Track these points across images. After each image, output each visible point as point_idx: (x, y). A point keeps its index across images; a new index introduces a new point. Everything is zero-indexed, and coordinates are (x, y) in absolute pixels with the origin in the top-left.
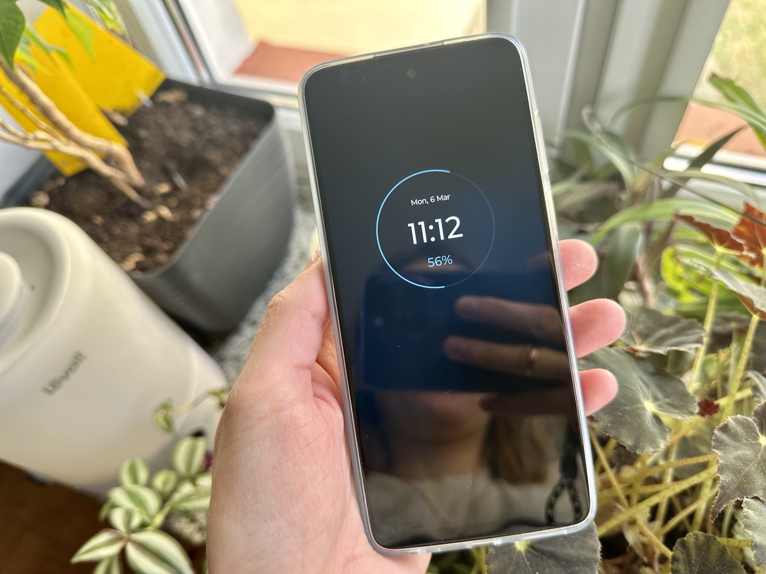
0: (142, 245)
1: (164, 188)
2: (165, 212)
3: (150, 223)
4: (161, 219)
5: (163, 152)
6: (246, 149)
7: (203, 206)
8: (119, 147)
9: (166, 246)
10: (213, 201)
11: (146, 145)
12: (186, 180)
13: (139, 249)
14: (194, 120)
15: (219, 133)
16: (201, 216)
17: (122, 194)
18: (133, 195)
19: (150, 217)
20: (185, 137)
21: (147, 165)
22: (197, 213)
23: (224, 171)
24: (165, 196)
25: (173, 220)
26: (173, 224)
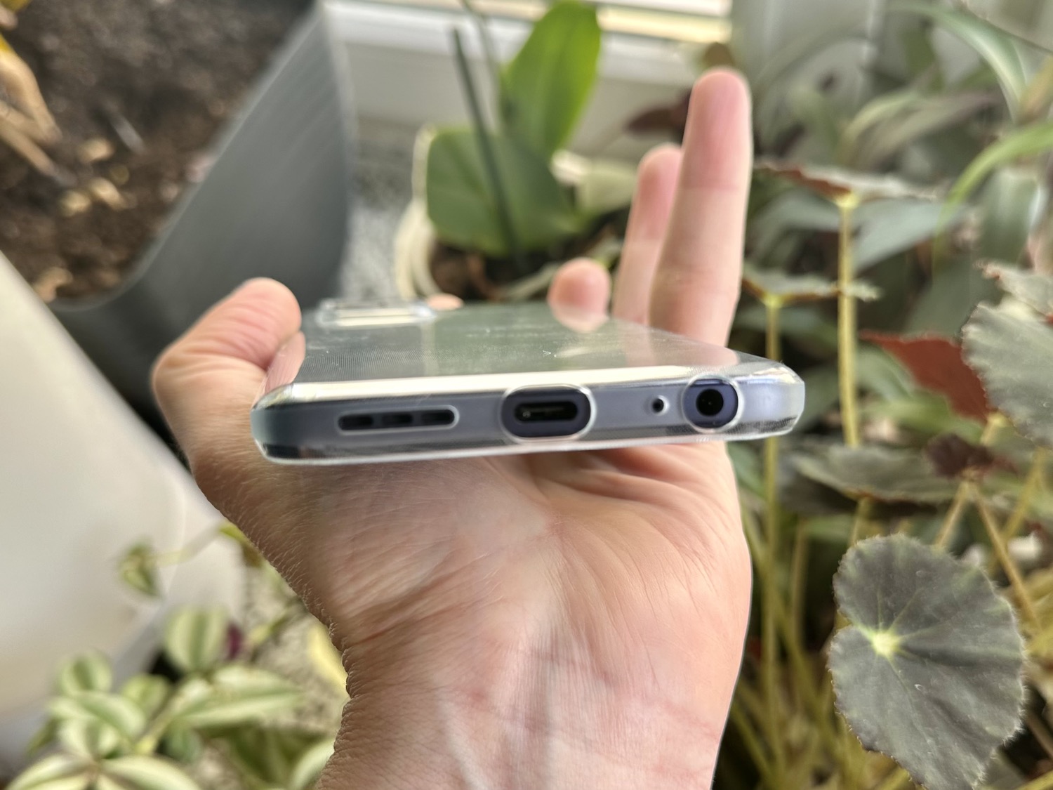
0: (65, 254)
1: (100, 150)
3: (78, 215)
4: (99, 207)
6: (261, 65)
7: (182, 177)
9: (115, 255)
10: (203, 167)
11: (59, 64)
12: (141, 133)
13: (59, 260)
15: (205, 36)
16: (179, 196)
17: (18, 159)
18: (40, 161)
19: (77, 203)
21: (62, 105)
22: (171, 192)
23: (219, 109)
24: (104, 164)
25: (123, 207)
26: (123, 214)
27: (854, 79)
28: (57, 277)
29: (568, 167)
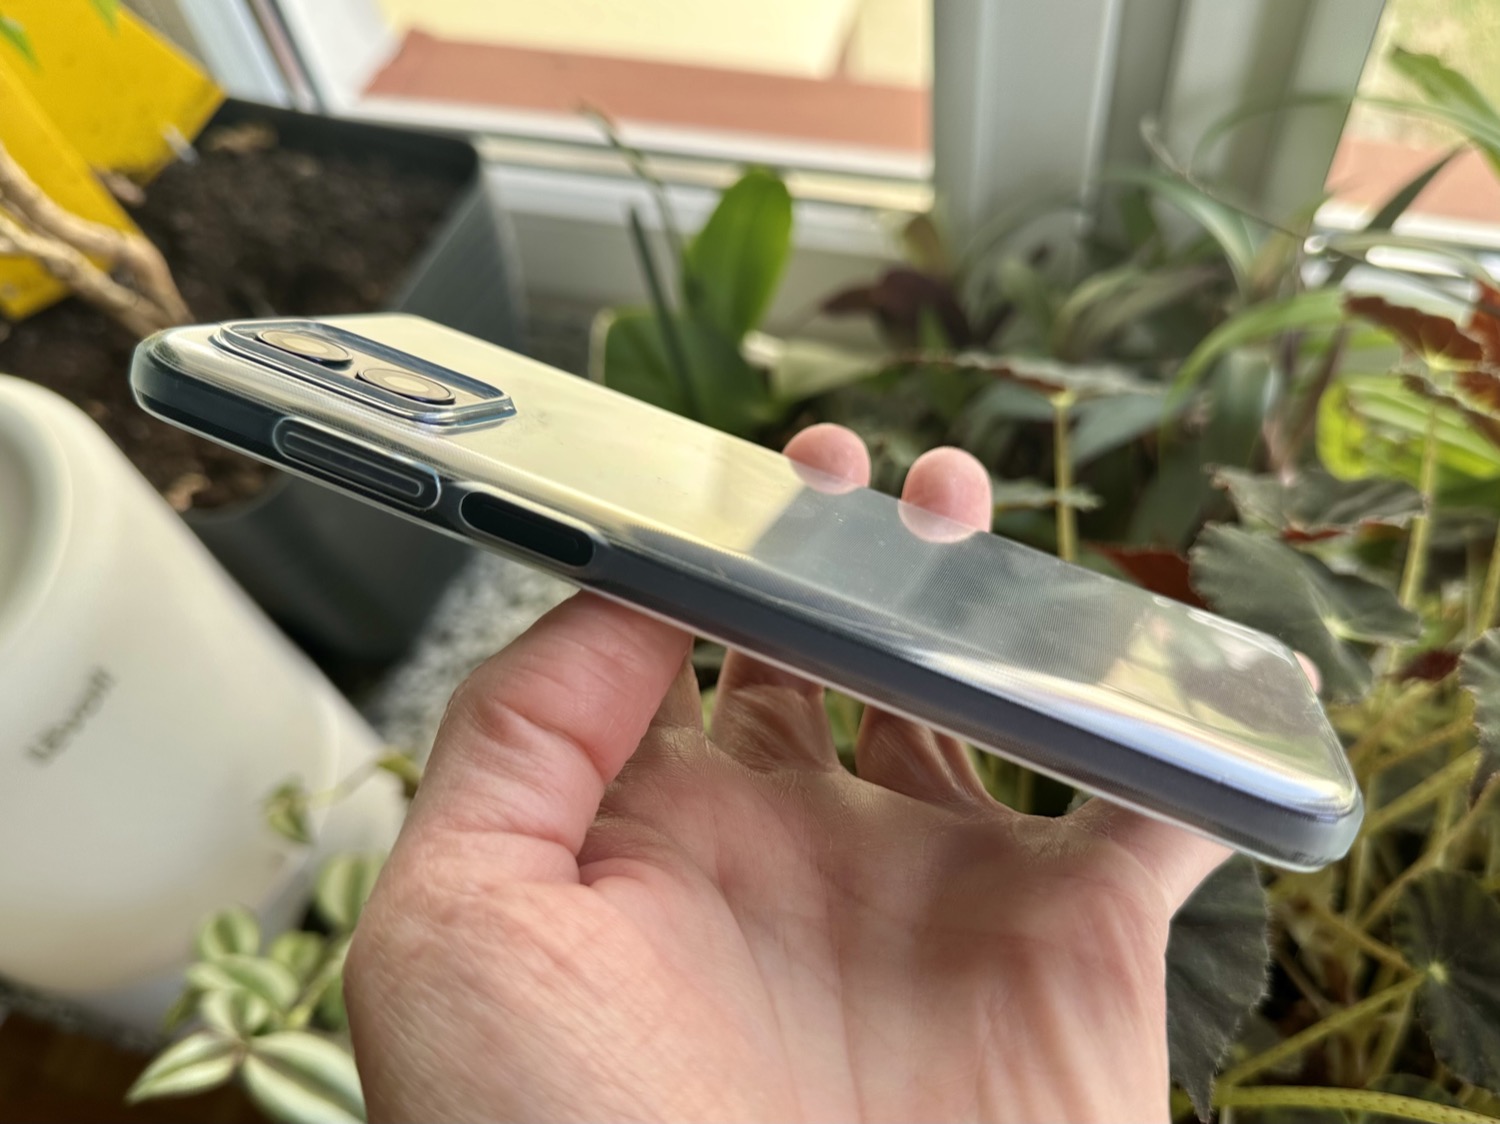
0: (202, 460)
5: (230, 260)
11: (189, 244)
13: (196, 464)
14: (297, 187)
15: (355, 212)
21: (198, 288)
23: (373, 291)
27: (1071, 251)
28: (192, 484)
29: (761, 349)
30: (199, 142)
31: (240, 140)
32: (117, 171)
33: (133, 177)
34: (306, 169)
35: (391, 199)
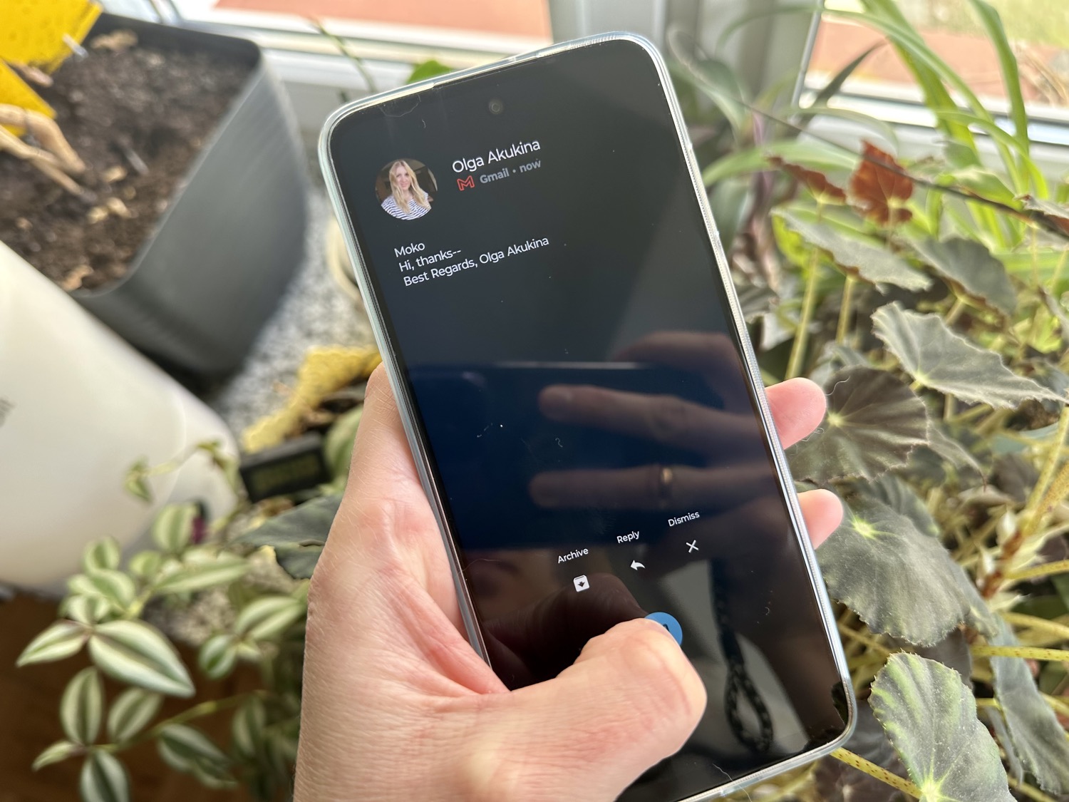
0: (89, 254)
1: (117, 174)
2: (118, 206)
3: (99, 223)
4: (114, 216)
5: (108, 122)
6: (224, 108)
7: (170, 194)
8: (42, 117)
9: (122, 254)
10: (182, 186)
11: (82, 112)
12: (144, 160)
13: (84, 259)
14: (149, 72)
15: (186, 89)
16: (168, 208)
17: (55, 184)
18: (70, 185)
19: (98, 215)
20: (139, 99)
21: (87, 142)
22: (162, 205)
23: (198, 143)
24: (119, 184)
25: (130, 216)
26: (130, 221)
28: (82, 271)
30: (86, 43)
31: (113, 41)
32: (31, 65)
33: (43, 68)
34: (155, 61)
35: (209, 82)
